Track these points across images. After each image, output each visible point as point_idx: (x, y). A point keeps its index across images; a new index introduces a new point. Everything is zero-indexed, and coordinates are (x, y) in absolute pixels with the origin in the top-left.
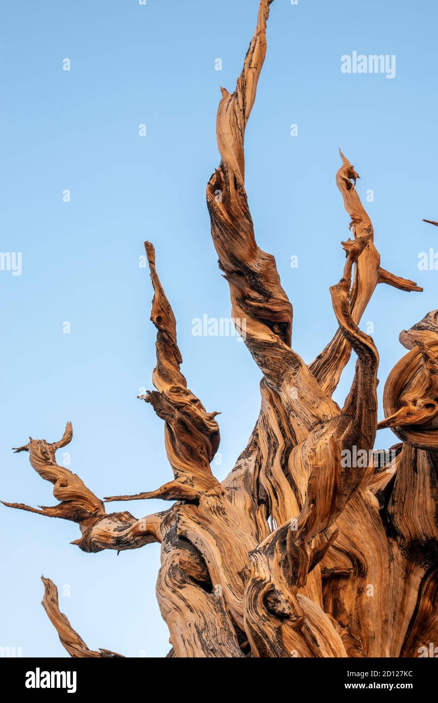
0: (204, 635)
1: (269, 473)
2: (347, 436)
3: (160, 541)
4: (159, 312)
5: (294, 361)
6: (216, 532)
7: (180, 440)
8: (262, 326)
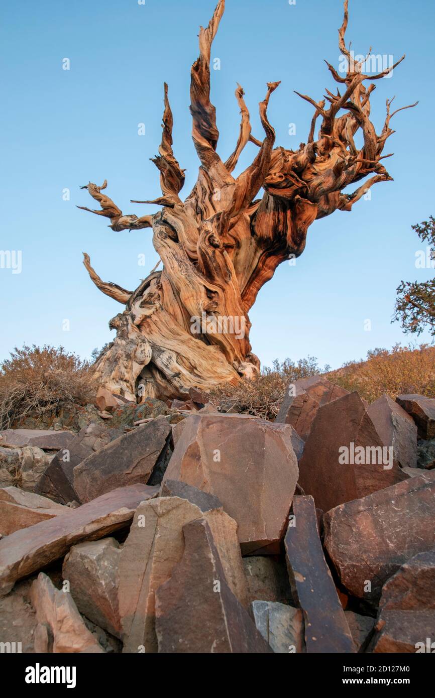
0: (176, 256)
1: (203, 202)
2: (255, 173)
3: (151, 226)
4: (167, 117)
5: (217, 158)
6: (182, 218)
7: (167, 179)
8: (205, 140)
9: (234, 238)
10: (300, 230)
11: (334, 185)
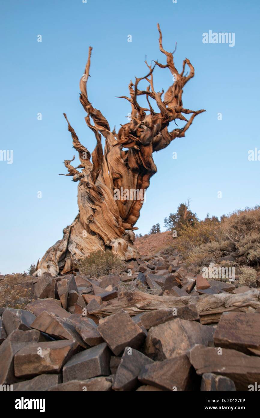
9: (118, 174)
10: (147, 161)
11: (152, 134)
